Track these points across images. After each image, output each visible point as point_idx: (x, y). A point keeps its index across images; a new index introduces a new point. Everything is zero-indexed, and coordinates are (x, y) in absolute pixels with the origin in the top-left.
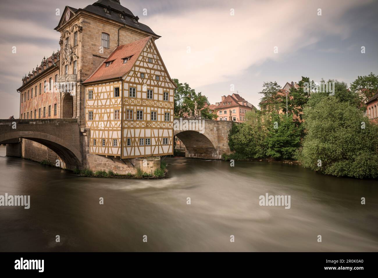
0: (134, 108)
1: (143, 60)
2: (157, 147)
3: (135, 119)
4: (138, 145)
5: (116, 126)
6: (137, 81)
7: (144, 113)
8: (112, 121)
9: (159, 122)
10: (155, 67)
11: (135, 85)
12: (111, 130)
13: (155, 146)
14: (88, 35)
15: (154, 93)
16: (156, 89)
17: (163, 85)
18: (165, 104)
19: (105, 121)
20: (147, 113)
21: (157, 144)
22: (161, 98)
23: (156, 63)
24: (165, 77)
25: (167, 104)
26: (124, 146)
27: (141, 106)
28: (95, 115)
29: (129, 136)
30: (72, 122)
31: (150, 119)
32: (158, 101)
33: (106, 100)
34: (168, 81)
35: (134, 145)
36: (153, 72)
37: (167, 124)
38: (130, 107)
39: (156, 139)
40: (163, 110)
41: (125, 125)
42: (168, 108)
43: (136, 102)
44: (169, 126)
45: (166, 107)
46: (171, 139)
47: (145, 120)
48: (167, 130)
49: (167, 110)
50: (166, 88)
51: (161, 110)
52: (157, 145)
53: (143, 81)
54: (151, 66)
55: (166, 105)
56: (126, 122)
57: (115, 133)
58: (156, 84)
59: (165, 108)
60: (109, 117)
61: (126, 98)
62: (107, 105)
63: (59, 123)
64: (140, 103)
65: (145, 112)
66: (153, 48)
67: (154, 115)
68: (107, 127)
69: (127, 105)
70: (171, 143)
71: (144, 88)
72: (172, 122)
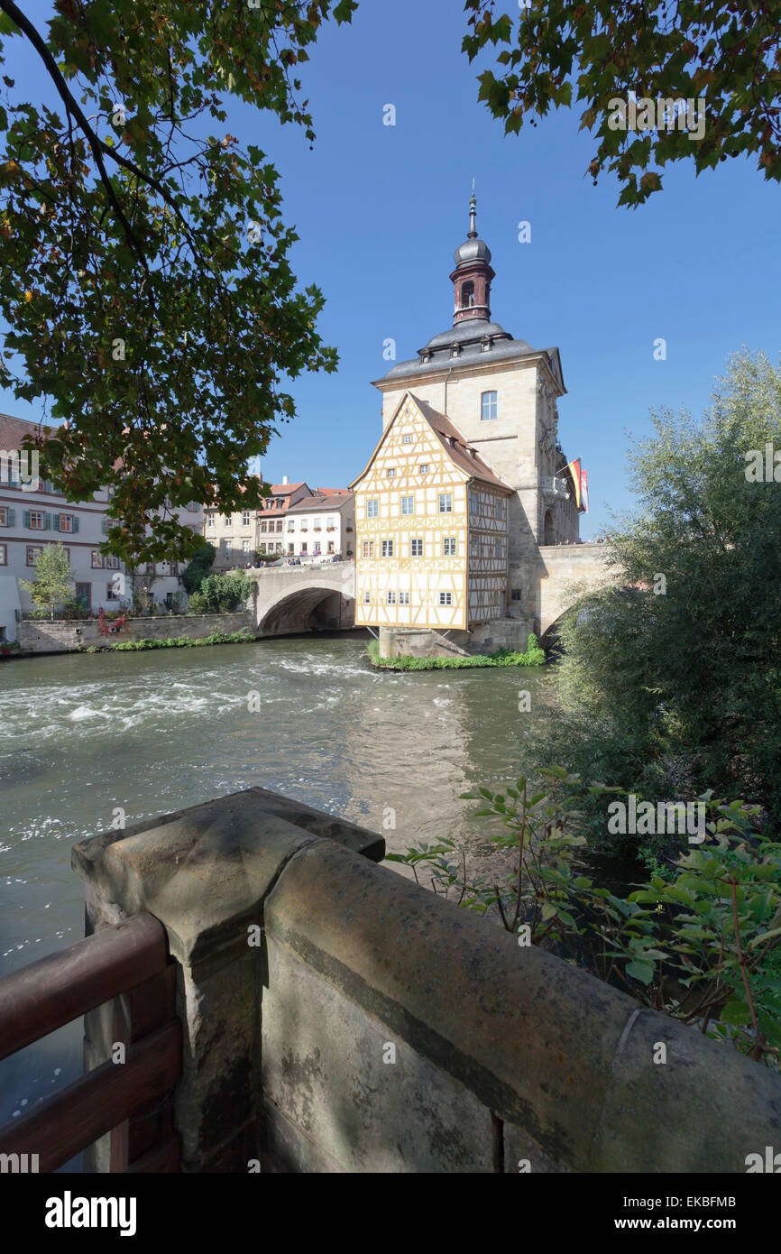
0: (376, 536)
1: (392, 444)
2: (424, 610)
3: (378, 556)
4: (385, 604)
6: (380, 487)
7: (396, 544)
9: (429, 558)
10: (419, 449)
11: (376, 496)
13: (420, 607)
15: (416, 503)
16: (419, 495)
17: (437, 480)
18: (443, 520)
20: (400, 544)
21: (425, 604)
22: (433, 508)
23: (421, 439)
24: (441, 462)
25: (448, 519)
26: (359, 603)
27: (390, 530)
29: (367, 587)
31: (409, 555)
32: (426, 515)
34: (450, 468)
35: (376, 604)
36: (412, 460)
37: (450, 562)
38: (369, 536)
39: (423, 594)
40: (438, 534)
42: (451, 528)
43: (378, 525)
44: (454, 567)
45: (446, 525)
46: (459, 594)
47: (397, 556)
48: (449, 576)
49: (450, 531)
50: (446, 485)
51: (434, 535)
52: (424, 607)
53: (391, 483)
54: (407, 449)
55: (446, 521)
56: (362, 563)
58: (420, 484)
59: (442, 529)
64: (386, 526)
65: (397, 541)
66: (414, 411)
67: (417, 547)
69: (364, 533)
70: (459, 603)
71: (395, 497)
72: (461, 558)
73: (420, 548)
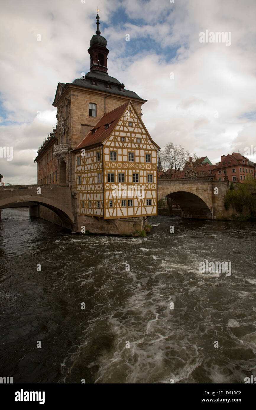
0: (115, 171)
1: (122, 124)
2: (140, 208)
3: (116, 182)
4: (121, 206)
5: (99, 189)
6: (117, 145)
7: (126, 176)
8: (96, 184)
9: (141, 183)
10: (136, 130)
11: (115, 149)
12: (95, 193)
13: (138, 207)
14: (76, 107)
15: (136, 156)
16: (137, 152)
17: (145, 147)
18: (148, 166)
19: (90, 184)
20: (128, 176)
21: (140, 205)
22: (143, 160)
23: (137, 126)
24: (146, 139)
25: (150, 166)
26: (106, 207)
27: (123, 168)
28: (83, 179)
29: (111, 198)
30: (65, 187)
31: (132, 181)
32: (140, 163)
33: (91, 165)
34: (150, 143)
35: (116, 207)
36: (133, 135)
37: (150, 185)
38: (111, 170)
39: (139, 200)
40: (145, 172)
41: (107, 187)
43: (116, 165)
44: (152, 187)
45: (149, 168)
46: (155, 200)
47: (127, 182)
48: (150, 192)
49: (150, 171)
50: (149, 150)
51: (144, 172)
52: (140, 207)
53: (123, 144)
54: (131, 129)
55: (148, 167)
56: (107, 185)
57: (98, 195)
58: (137, 147)
59: (147, 170)
60: (93, 180)
61: (107, 162)
62: (92, 170)
63: (53, 187)
64: (121, 166)
65: (127, 174)
66: (133, 112)
68: (92, 190)
69: (108, 169)
70: (154, 204)
71: (125, 152)
72: (155, 184)
73: (137, 178)
